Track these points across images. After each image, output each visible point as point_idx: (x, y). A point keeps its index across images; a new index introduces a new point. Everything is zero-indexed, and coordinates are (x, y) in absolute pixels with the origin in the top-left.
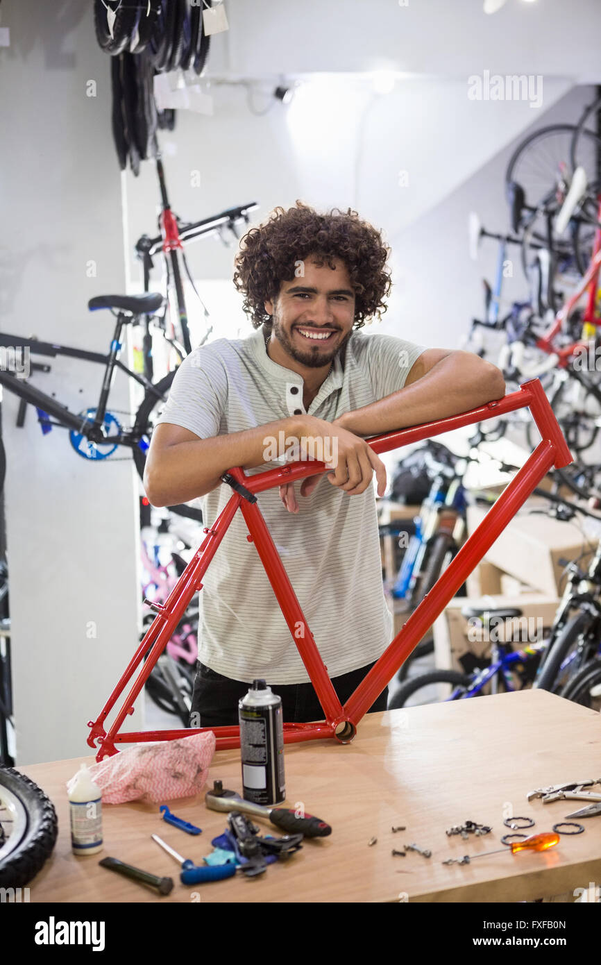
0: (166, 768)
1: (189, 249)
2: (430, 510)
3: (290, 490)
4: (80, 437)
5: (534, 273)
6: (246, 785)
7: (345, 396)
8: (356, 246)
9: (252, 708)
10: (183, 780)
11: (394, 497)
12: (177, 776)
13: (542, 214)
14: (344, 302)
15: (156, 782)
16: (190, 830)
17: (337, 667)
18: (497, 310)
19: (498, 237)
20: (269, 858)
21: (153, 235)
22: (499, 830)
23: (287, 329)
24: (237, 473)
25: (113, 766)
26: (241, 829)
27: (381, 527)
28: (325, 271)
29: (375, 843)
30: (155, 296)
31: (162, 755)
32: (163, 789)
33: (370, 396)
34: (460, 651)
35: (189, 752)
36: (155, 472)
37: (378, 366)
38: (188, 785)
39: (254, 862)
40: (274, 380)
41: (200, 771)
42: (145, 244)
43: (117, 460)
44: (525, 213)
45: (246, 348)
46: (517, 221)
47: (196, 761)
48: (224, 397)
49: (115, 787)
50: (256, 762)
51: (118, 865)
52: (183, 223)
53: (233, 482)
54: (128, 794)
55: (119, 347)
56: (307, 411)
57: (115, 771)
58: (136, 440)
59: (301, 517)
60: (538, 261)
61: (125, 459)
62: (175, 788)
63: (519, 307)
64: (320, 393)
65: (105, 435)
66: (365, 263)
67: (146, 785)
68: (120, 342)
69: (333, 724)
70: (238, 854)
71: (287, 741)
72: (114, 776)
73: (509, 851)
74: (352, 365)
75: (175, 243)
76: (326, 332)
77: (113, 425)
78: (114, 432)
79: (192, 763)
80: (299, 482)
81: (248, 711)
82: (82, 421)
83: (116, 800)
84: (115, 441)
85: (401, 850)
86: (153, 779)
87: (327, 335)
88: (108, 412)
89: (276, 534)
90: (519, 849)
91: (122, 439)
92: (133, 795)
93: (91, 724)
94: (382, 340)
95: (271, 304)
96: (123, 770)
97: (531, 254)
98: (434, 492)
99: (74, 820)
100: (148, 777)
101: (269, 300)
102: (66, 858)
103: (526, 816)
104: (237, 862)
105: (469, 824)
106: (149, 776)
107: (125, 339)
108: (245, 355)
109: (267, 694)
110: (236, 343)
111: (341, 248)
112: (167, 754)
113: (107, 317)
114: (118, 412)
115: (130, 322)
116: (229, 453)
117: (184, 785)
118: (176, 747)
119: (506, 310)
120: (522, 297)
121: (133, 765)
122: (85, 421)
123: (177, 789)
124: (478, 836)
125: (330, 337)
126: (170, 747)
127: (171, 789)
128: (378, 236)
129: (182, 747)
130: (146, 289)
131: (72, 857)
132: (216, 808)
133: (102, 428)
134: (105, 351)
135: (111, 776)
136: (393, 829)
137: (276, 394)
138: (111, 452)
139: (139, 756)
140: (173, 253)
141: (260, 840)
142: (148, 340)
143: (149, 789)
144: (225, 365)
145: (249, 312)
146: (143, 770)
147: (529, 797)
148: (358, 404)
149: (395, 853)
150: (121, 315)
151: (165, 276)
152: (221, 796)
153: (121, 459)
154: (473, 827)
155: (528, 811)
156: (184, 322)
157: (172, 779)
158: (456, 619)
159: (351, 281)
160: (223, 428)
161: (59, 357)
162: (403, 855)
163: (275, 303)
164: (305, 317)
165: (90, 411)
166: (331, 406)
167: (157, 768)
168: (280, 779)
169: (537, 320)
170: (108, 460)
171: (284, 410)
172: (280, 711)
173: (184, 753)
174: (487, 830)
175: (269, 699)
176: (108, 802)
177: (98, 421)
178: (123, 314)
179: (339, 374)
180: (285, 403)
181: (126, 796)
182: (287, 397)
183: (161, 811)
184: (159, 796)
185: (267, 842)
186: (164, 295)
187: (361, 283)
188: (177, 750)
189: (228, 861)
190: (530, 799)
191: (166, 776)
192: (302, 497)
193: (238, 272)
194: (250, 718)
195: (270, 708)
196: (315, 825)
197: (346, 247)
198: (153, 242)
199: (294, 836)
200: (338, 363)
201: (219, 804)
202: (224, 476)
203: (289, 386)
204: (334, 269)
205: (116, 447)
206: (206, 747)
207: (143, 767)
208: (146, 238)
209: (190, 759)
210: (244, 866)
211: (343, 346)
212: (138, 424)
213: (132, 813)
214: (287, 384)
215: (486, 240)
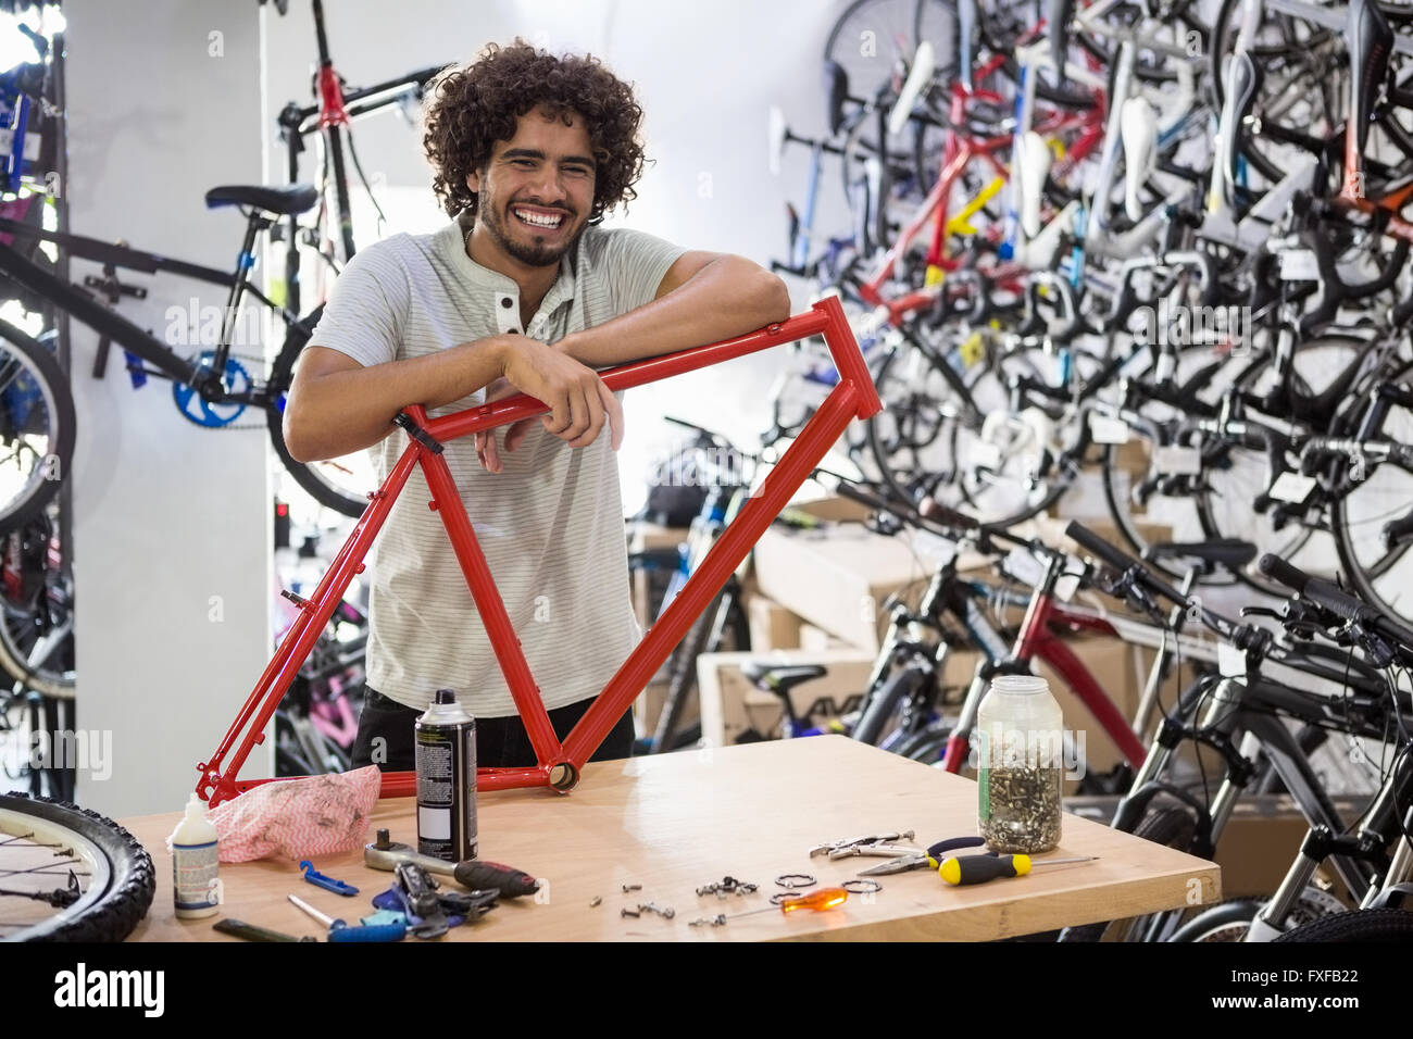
0: (310, 813)
1: (358, 127)
2: (702, 532)
3: (491, 440)
4: (189, 394)
5: (860, 194)
6: (422, 835)
7: (577, 310)
8: (601, 96)
9: (434, 727)
10: (333, 829)
11: (650, 516)
12: (325, 823)
13: (872, 108)
14: (582, 174)
15: (296, 831)
16: (342, 889)
17: (555, 696)
18: (807, 249)
19: (811, 143)
20: (452, 920)
21: (305, 102)
22: (768, 888)
23: (501, 208)
24: (417, 413)
25: (234, 811)
26: (414, 881)
27: (631, 557)
28: (555, 128)
29: (598, 903)
30: (306, 188)
31: (305, 795)
32: (305, 840)
33: (609, 313)
34: (738, 727)
35: (343, 791)
36: (300, 412)
37: (621, 273)
38: (341, 835)
39: (430, 922)
40: (478, 289)
41: (358, 817)
42: (292, 116)
43: (243, 428)
44: (849, 108)
45: (437, 245)
46: (838, 121)
47: (352, 804)
48: (404, 313)
49: (236, 838)
50: (436, 803)
51: (241, 927)
52: (349, 88)
53: (410, 425)
54: (254, 849)
55: (251, 262)
56: (525, 330)
57: (236, 818)
58: (270, 399)
59: (509, 481)
60: (865, 179)
61: (255, 427)
62: (322, 840)
63: (838, 245)
64: (543, 307)
65: (227, 390)
66: (612, 121)
67: (281, 835)
68: (253, 255)
69: (547, 768)
70: (409, 913)
71: (482, 788)
72: (236, 824)
73: (780, 911)
74: (585, 270)
75: (338, 115)
76: (555, 213)
77: (238, 376)
78: (239, 386)
79: (347, 807)
80: (503, 430)
81: (428, 732)
82: (193, 370)
83: (237, 857)
84: (243, 400)
85: (635, 910)
86: (292, 827)
87: (557, 219)
88: (231, 358)
89: (472, 507)
90: (792, 908)
91: (252, 397)
92: (262, 850)
93: (202, 767)
94: (628, 236)
95: (476, 177)
96: (249, 815)
97: (856, 170)
98: (707, 510)
99: (178, 869)
100: (284, 824)
101: (473, 172)
102: (166, 922)
103: (806, 874)
104: (408, 923)
105: (728, 881)
106: (285, 822)
107: (260, 252)
108: (435, 255)
109: (454, 710)
110: (424, 240)
111: (580, 95)
112: (311, 794)
113: (234, 219)
114: (246, 357)
115: (267, 227)
116: (406, 386)
117: (335, 837)
118: (324, 785)
119: (819, 249)
120: (843, 233)
121: (263, 809)
122: (197, 369)
123: (325, 841)
124: (739, 895)
125: (560, 224)
126: (316, 785)
127: (316, 840)
128: (629, 91)
129: (334, 785)
130: (293, 178)
131: (175, 920)
132: (379, 866)
133: (223, 380)
134: (230, 268)
135: (232, 825)
136: (624, 887)
137: (482, 308)
138: (235, 417)
139: (272, 795)
140: (334, 131)
141: (441, 898)
142: (293, 259)
143: (285, 840)
144: (405, 269)
145: (443, 192)
146: (277, 815)
147: (811, 853)
148: (593, 319)
149: (625, 914)
150: (254, 217)
151: (321, 167)
152: (387, 849)
153: (249, 427)
154: (733, 884)
155: (809, 868)
156: (347, 234)
157: (318, 827)
158: (732, 681)
159: (592, 144)
160: (400, 354)
161: (162, 276)
162: (636, 916)
163: (484, 173)
164: (527, 191)
165: (205, 354)
166: (557, 326)
167: (298, 813)
168: (471, 827)
169: (863, 262)
170: (231, 428)
171: (494, 329)
172: (472, 734)
173: (337, 793)
174: (753, 889)
175: (458, 716)
176: (226, 859)
177: (217, 370)
178: (258, 215)
179: (568, 279)
180: (495, 320)
181: (252, 852)
182: (497, 312)
183: (302, 869)
184: (299, 850)
185: (449, 899)
186: (319, 188)
187: (607, 148)
188: (326, 788)
189: (396, 921)
190: (813, 855)
191: (309, 822)
192: (506, 452)
193: (430, 133)
194: (430, 742)
195: (459, 728)
196: (517, 879)
197: (587, 97)
198: (305, 113)
199: (484, 892)
200: (567, 267)
201: (385, 861)
202: (397, 416)
203: (500, 297)
204: (569, 125)
205: (242, 409)
206: (366, 785)
207: (277, 811)
208: (295, 107)
209: (345, 801)
210: (415, 927)
211: (575, 244)
212: (276, 375)
213: (261, 873)
214: (497, 294)
215: (793, 146)
